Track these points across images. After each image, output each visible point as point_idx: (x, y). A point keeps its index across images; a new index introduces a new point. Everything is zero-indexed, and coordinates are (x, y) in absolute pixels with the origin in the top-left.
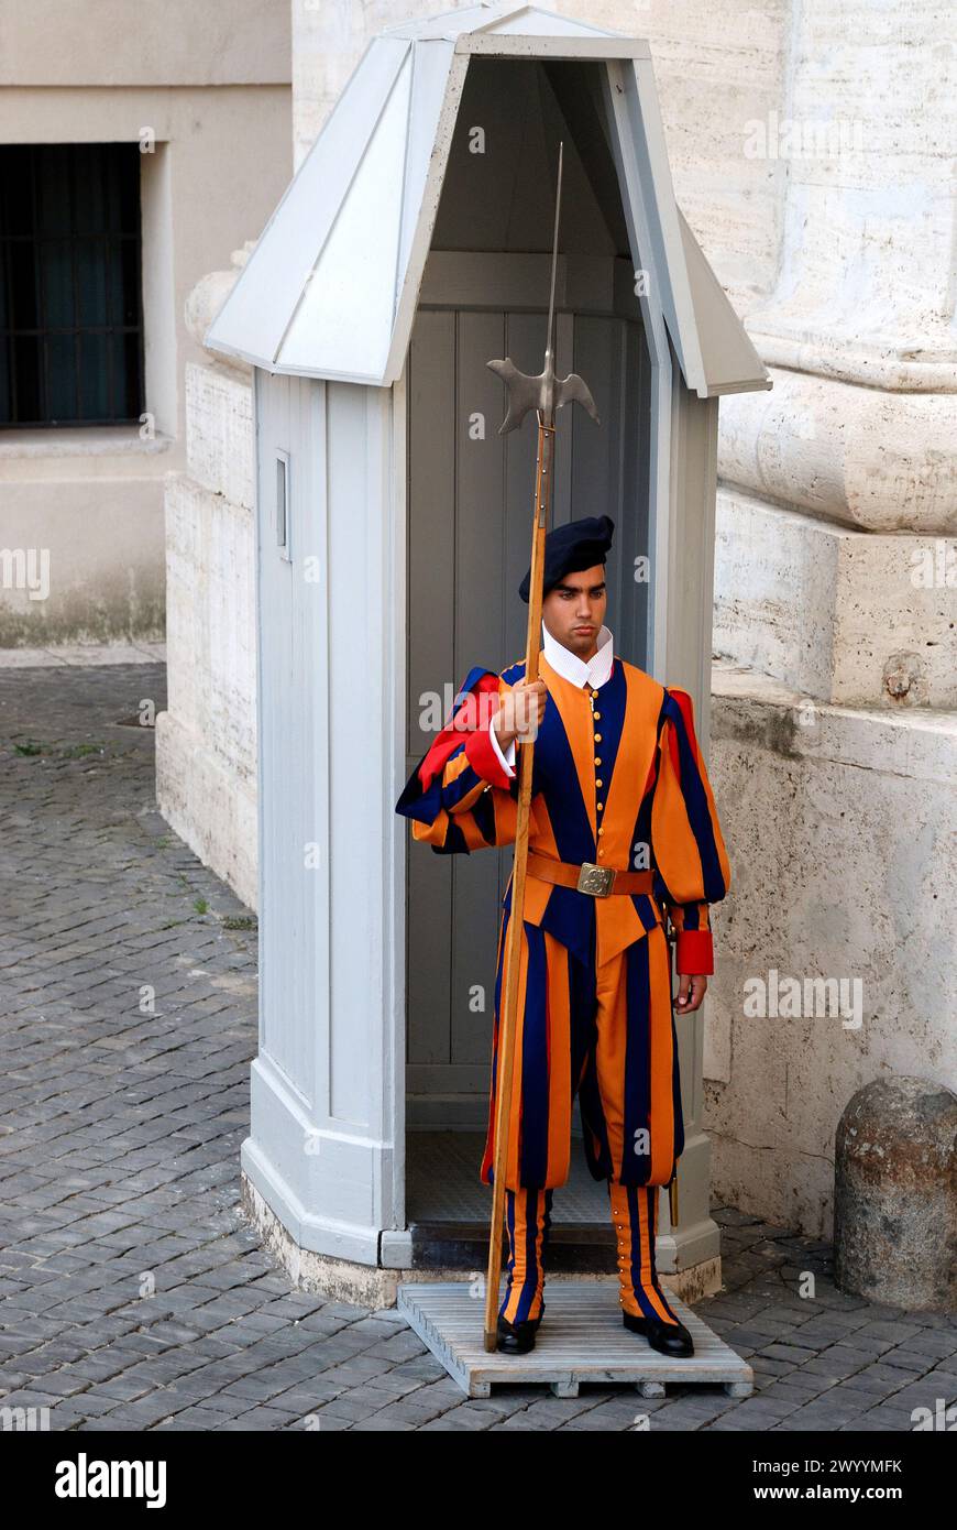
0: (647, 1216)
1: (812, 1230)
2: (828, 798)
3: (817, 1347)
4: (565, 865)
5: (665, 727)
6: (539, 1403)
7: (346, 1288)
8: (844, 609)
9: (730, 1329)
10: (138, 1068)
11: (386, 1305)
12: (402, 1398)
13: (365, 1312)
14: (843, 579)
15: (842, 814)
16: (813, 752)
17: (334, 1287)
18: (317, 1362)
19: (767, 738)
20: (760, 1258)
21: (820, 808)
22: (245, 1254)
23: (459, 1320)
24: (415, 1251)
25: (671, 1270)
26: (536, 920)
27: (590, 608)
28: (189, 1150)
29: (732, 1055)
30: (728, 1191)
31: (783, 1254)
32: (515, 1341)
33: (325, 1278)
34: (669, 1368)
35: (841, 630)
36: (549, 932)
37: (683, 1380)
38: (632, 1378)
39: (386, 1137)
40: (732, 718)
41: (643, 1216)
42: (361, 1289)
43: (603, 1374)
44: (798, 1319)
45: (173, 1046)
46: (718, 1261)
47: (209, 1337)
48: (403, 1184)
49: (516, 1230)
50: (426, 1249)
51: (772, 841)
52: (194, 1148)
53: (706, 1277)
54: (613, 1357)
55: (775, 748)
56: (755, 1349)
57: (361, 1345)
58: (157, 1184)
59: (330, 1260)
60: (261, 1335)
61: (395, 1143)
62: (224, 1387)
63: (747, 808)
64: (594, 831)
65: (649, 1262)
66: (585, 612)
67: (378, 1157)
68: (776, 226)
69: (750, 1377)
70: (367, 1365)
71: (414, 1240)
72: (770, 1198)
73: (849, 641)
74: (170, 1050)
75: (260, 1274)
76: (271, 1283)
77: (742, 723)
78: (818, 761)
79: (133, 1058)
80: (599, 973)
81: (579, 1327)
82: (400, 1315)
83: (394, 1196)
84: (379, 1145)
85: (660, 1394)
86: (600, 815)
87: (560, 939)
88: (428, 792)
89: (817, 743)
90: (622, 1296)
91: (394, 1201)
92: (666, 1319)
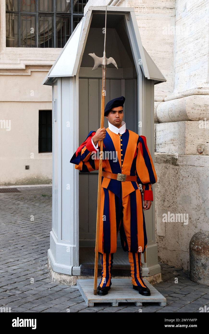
0: (138, 260)
1: (186, 269)
2: (185, 173)
3: (185, 294)
4: (114, 174)
5: (139, 143)
6: (107, 308)
7: (64, 281)
8: (187, 136)
9: (162, 290)
10: (38, 240)
11: (74, 285)
12: (70, 307)
13: (68, 287)
14: (187, 129)
15: (188, 176)
16: (181, 164)
17: (61, 281)
18: (50, 298)
19: (171, 162)
20: (172, 274)
21: (184, 175)
22: (43, 274)
23: (89, 287)
24: (81, 271)
25: (148, 276)
26: (106, 187)
27: (119, 115)
28: (41, 254)
29: (165, 230)
30: (166, 261)
31: (178, 274)
32: (102, 292)
33: (59, 279)
34: (143, 298)
35: (187, 140)
36: (109, 190)
37: (147, 302)
38: (133, 301)
39: (74, 244)
40: (163, 159)
41: (137, 260)
42: (68, 281)
43: (125, 300)
44: (181, 287)
45: (48, 236)
46: (160, 274)
47: (25, 293)
48: (78, 255)
49: (103, 264)
50: (84, 271)
51: (173, 183)
52: (42, 253)
53: (157, 278)
54: (129, 296)
55: (173, 164)
56: (169, 295)
57: (63, 294)
58: (30, 260)
59: (60, 274)
60: (38, 292)
61: (76, 245)
62: (21, 305)
63: (167, 177)
64: (121, 166)
65: (139, 272)
66: (118, 116)
67: (72, 248)
68: (173, 81)
69: (166, 301)
70: (63, 299)
71: (81, 269)
72: (175, 262)
73: (189, 142)
74: (47, 237)
75: (45, 278)
76: (47, 280)
77: (165, 160)
78: (182, 166)
79: (38, 238)
80: (123, 200)
81: (121, 289)
82: (77, 287)
83: (76, 258)
84: (72, 246)
85: (141, 305)
86: (122, 162)
87: (113, 192)
88: (77, 156)
89: (182, 162)
90: (132, 281)
91: (76, 259)
92: (143, 286)
